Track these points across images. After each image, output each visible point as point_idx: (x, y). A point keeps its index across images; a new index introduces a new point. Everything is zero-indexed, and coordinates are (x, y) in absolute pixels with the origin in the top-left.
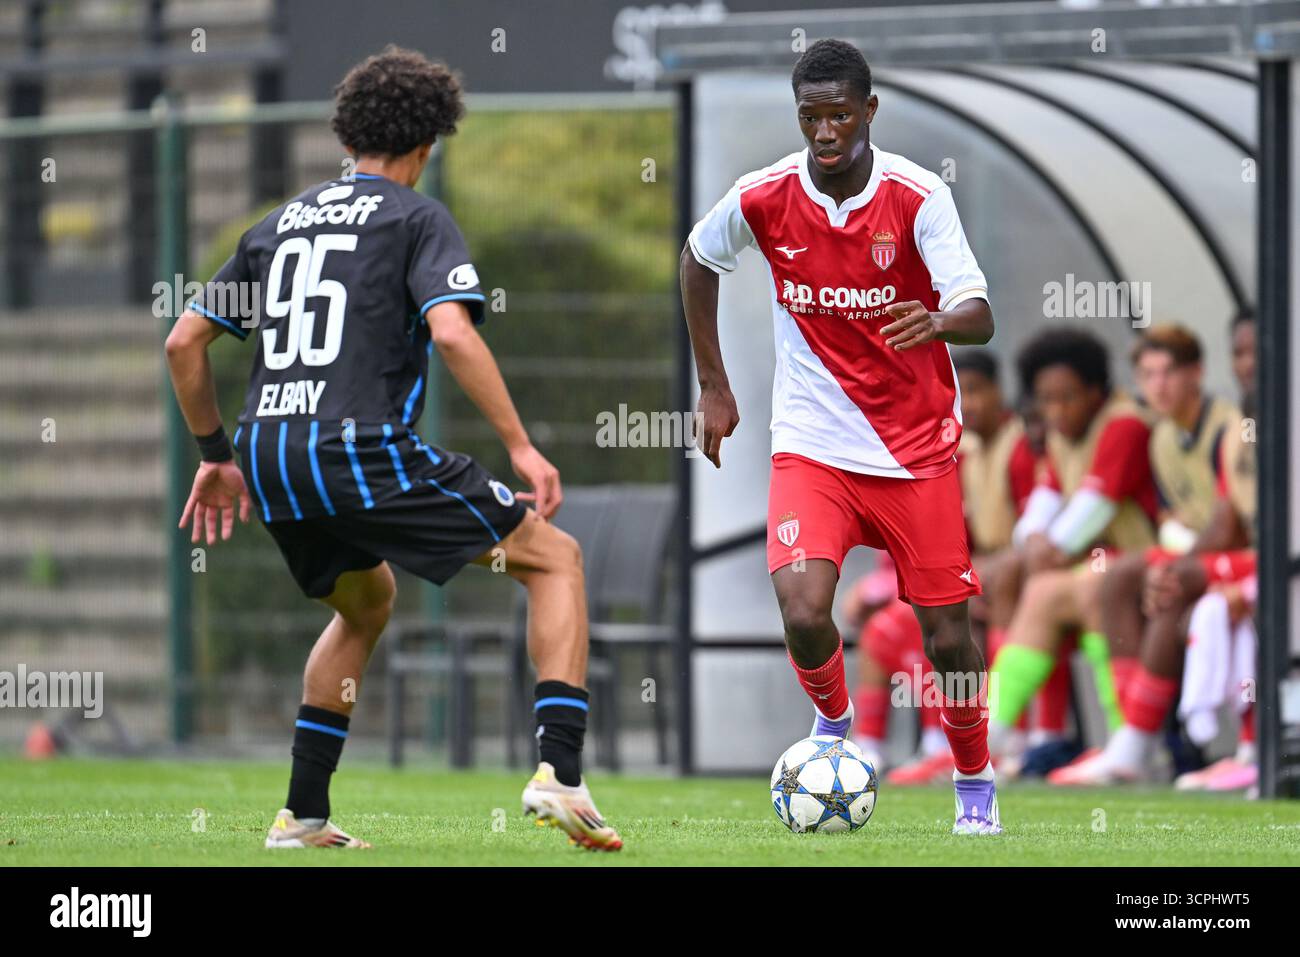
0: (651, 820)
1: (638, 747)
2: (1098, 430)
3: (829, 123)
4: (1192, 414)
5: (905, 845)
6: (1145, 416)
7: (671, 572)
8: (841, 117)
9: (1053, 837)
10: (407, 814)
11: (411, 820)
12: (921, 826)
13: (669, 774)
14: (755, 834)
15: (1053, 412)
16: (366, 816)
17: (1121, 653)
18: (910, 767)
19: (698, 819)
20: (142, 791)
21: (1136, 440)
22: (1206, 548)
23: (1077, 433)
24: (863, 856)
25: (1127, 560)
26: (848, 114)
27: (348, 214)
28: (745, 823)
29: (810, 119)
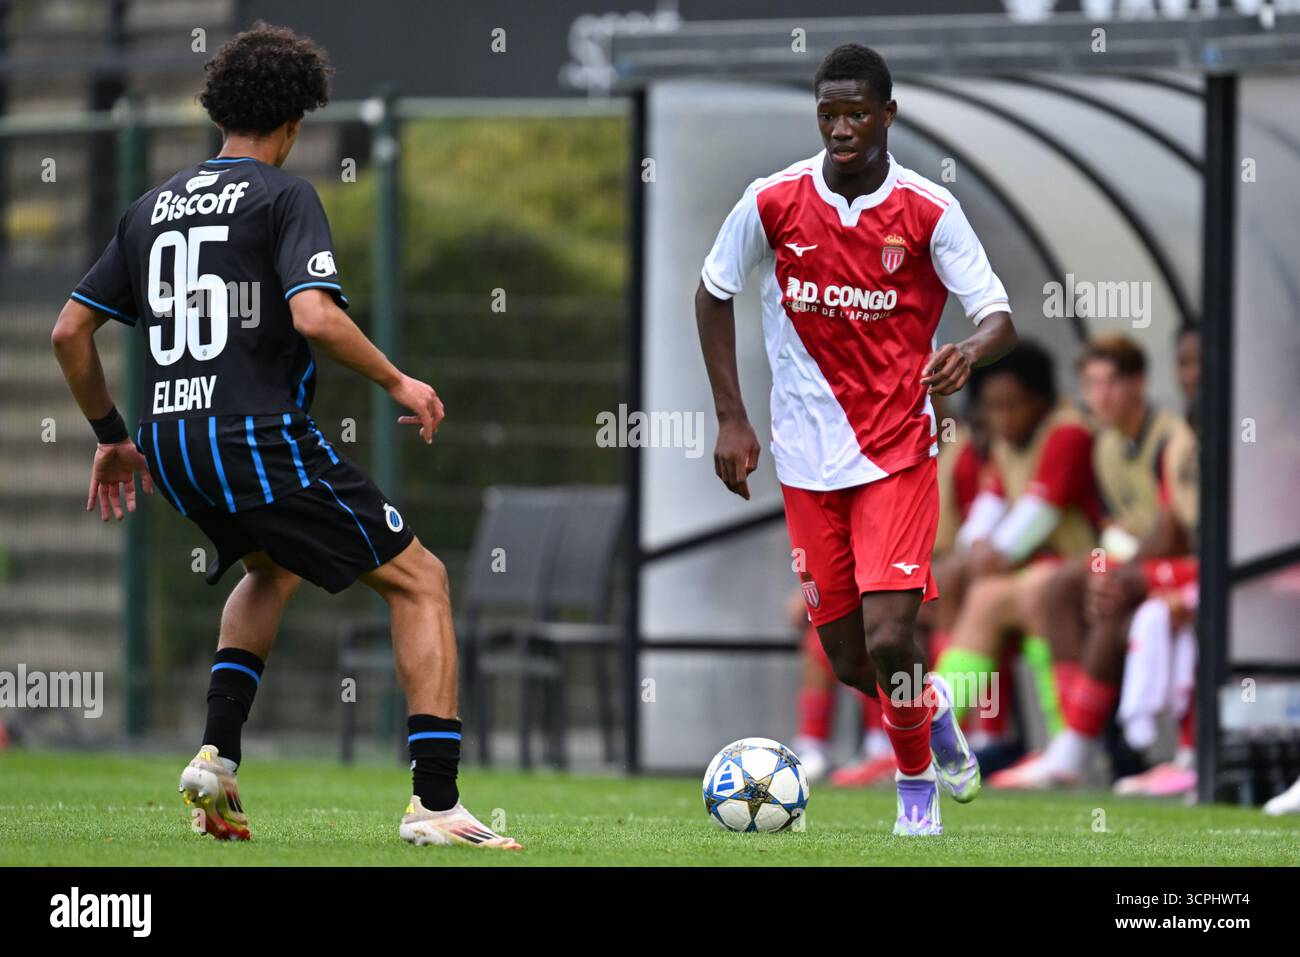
0: (597, 818)
1: (584, 746)
2: (1043, 438)
3: (846, 121)
4: (1136, 422)
5: (848, 845)
6: (1091, 424)
7: (620, 575)
8: (858, 116)
9: (993, 839)
10: (356, 809)
11: (360, 815)
12: (863, 827)
13: (615, 774)
14: (700, 833)
15: (998, 419)
16: (316, 810)
17: (1063, 658)
18: (853, 768)
19: (644, 817)
20: (95, 784)
21: (1079, 450)
22: (1148, 556)
23: (1022, 440)
24: (807, 856)
25: (1070, 566)
26: (866, 113)
27: (218, 203)
28: (691, 822)
29: (828, 118)
